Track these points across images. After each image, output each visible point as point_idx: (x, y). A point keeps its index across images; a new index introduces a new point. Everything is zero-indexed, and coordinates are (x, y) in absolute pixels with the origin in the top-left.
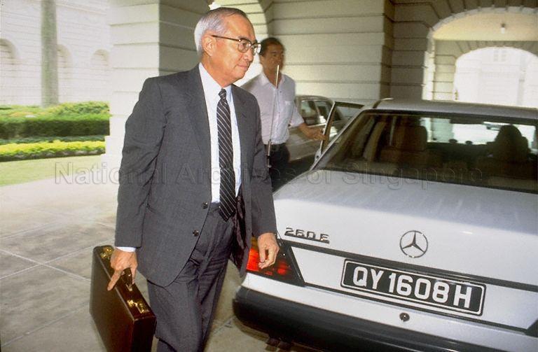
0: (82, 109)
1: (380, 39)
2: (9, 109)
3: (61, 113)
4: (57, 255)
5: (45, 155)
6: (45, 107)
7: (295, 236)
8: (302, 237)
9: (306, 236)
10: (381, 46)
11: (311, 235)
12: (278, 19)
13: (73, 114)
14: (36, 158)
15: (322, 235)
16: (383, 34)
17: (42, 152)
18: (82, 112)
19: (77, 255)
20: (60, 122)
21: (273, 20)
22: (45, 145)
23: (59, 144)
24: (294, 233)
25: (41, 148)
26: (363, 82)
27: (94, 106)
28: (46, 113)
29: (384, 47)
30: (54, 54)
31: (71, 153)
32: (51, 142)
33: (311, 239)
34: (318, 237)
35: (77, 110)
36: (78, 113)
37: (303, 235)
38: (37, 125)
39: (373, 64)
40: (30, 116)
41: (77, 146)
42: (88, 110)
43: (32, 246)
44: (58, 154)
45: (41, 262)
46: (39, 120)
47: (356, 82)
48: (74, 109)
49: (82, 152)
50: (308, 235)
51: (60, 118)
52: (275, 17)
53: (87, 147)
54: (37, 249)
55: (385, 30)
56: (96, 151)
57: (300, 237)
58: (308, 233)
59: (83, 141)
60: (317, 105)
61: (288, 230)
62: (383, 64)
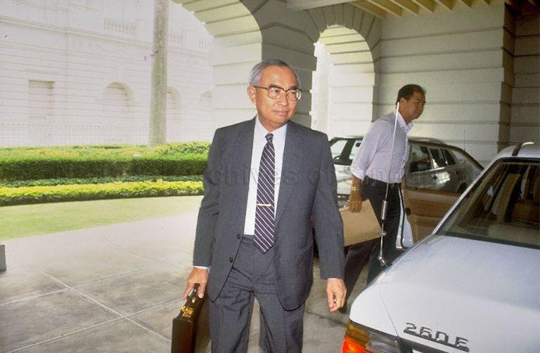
0: (186, 149)
1: (500, 75)
2: (120, 148)
3: (166, 153)
4: (141, 307)
5: (148, 194)
6: (152, 146)
7: (417, 335)
8: (429, 338)
9: (434, 337)
10: (500, 84)
11: (442, 337)
12: (385, 57)
13: (178, 153)
14: (139, 196)
15: (458, 339)
16: (502, 70)
17: (145, 191)
18: (186, 152)
19: (161, 308)
20: (164, 162)
21: (380, 58)
22: (149, 184)
23: (161, 184)
24: (418, 331)
25: (144, 187)
26: (481, 123)
27: (197, 145)
28: (152, 152)
29: (504, 84)
30: (163, 95)
31: (173, 193)
32: (155, 181)
33: (441, 342)
34: (452, 341)
35: (182, 150)
36: (182, 152)
37: (430, 336)
38: (143, 164)
39: (492, 103)
40: (137, 155)
41: (179, 186)
42: (192, 150)
43: (117, 294)
44: (161, 194)
45: (123, 314)
46: (146, 159)
47: (473, 123)
48: (179, 149)
49: (184, 192)
50: (437, 336)
51: (164, 158)
52: (383, 55)
53: (188, 187)
54: (122, 299)
55: (504, 65)
56: (197, 191)
57: (425, 337)
58: (438, 333)
59: (185, 180)
60: (429, 148)
61: (409, 326)
62: (502, 103)
